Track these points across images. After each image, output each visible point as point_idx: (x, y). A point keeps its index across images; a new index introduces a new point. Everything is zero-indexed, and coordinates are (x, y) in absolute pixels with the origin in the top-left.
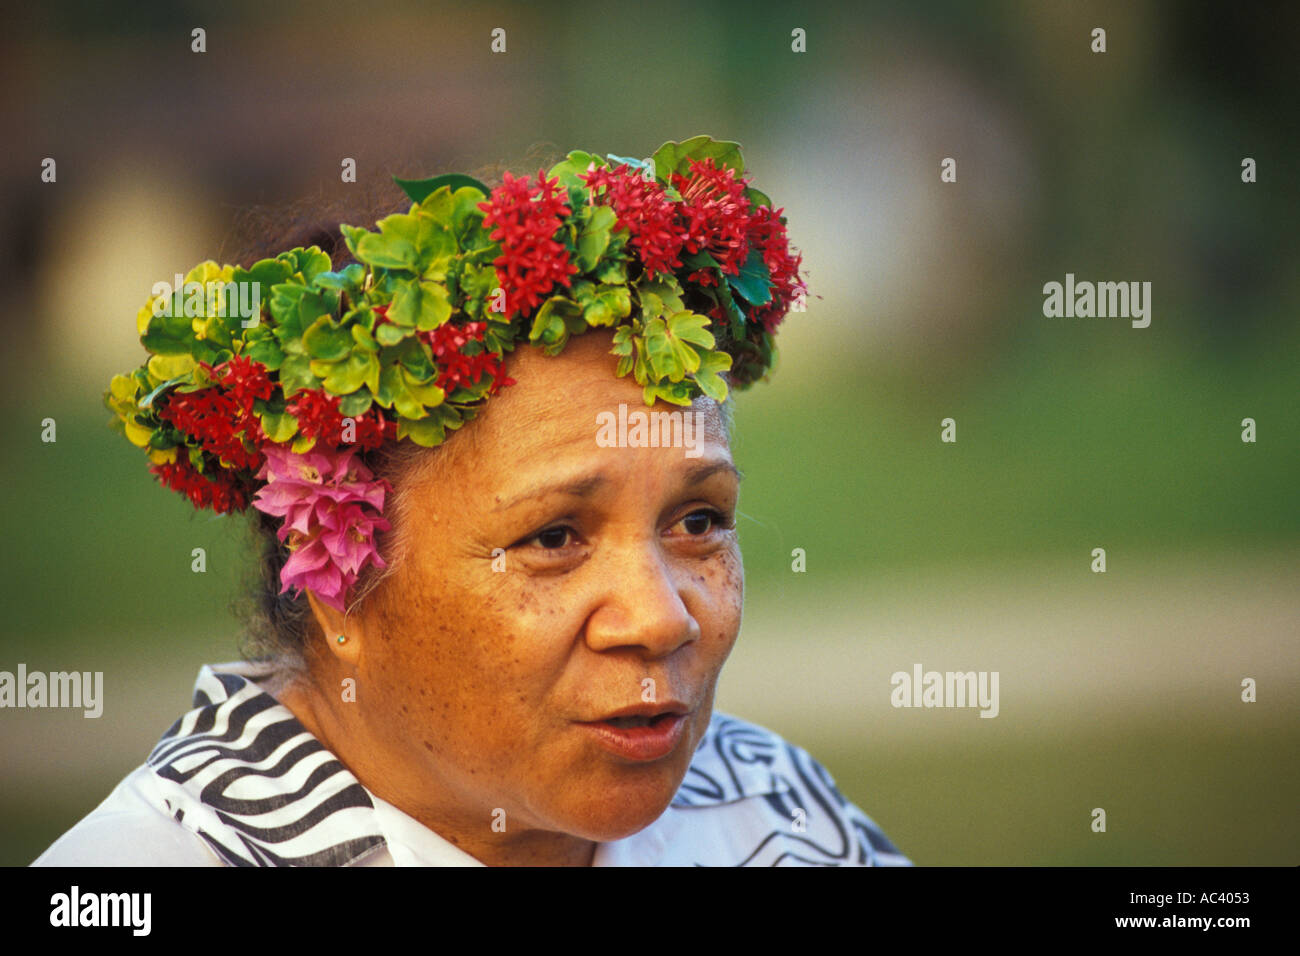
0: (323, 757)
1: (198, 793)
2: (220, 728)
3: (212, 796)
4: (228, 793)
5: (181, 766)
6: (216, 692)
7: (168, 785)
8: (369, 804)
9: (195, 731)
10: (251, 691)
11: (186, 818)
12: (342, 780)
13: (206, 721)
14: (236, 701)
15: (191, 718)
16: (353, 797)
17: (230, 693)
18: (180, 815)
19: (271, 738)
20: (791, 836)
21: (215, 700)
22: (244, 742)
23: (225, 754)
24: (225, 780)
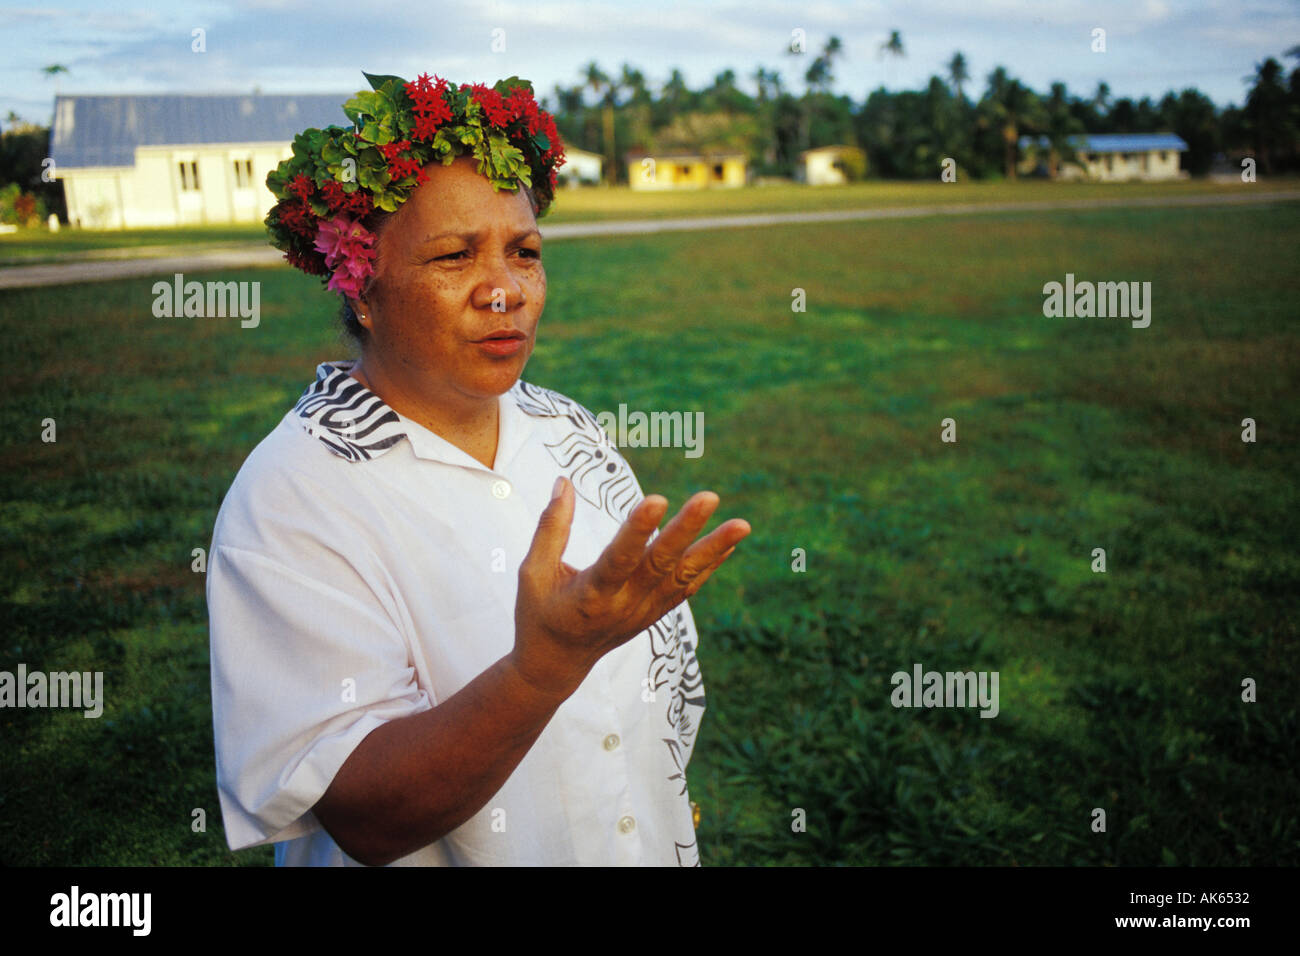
0: (375, 399)
1: (318, 421)
2: (325, 390)
3: (325, 421)
4: (332, 419)
5: (309, 411)
6: (323, 375)
7: (305, 420)
8: (398, 420)
9: (315, 392)
10: (338, 372)
11: (313, 432)
12: (385, 409)
13: (319, 387)
14: (331, 378)
15: (313, 386)
16: (390, 417)
17: (328, 374)
18: (311, 431)
19: (349, 392)
20: (579, 434)
21: (323, 378)
22: (336, 396)
23: (329, 402)
24: (330, 414)
